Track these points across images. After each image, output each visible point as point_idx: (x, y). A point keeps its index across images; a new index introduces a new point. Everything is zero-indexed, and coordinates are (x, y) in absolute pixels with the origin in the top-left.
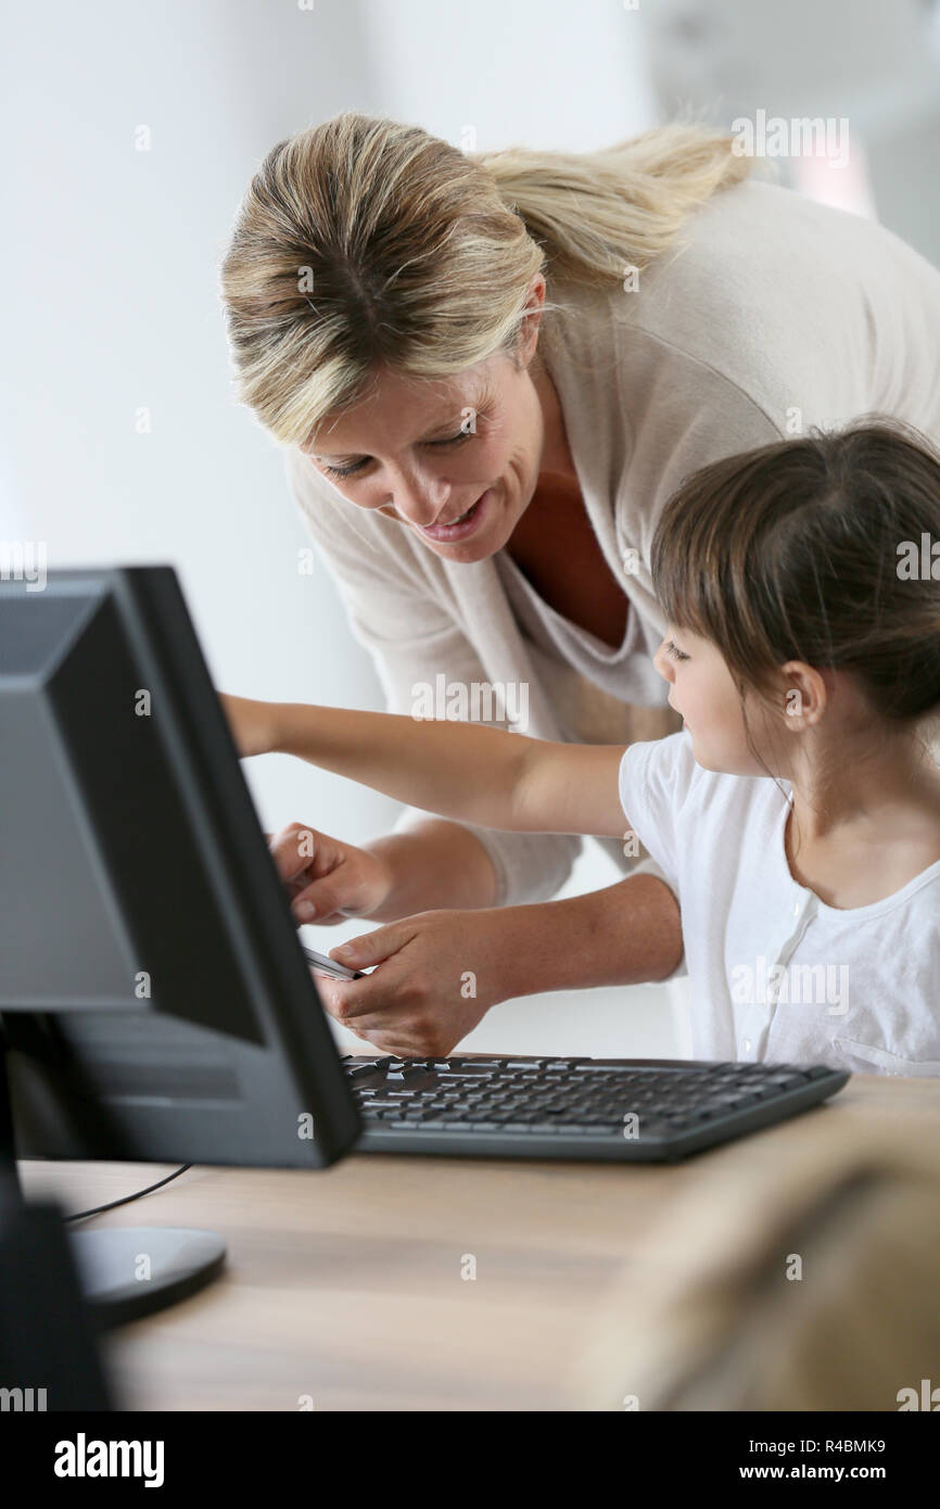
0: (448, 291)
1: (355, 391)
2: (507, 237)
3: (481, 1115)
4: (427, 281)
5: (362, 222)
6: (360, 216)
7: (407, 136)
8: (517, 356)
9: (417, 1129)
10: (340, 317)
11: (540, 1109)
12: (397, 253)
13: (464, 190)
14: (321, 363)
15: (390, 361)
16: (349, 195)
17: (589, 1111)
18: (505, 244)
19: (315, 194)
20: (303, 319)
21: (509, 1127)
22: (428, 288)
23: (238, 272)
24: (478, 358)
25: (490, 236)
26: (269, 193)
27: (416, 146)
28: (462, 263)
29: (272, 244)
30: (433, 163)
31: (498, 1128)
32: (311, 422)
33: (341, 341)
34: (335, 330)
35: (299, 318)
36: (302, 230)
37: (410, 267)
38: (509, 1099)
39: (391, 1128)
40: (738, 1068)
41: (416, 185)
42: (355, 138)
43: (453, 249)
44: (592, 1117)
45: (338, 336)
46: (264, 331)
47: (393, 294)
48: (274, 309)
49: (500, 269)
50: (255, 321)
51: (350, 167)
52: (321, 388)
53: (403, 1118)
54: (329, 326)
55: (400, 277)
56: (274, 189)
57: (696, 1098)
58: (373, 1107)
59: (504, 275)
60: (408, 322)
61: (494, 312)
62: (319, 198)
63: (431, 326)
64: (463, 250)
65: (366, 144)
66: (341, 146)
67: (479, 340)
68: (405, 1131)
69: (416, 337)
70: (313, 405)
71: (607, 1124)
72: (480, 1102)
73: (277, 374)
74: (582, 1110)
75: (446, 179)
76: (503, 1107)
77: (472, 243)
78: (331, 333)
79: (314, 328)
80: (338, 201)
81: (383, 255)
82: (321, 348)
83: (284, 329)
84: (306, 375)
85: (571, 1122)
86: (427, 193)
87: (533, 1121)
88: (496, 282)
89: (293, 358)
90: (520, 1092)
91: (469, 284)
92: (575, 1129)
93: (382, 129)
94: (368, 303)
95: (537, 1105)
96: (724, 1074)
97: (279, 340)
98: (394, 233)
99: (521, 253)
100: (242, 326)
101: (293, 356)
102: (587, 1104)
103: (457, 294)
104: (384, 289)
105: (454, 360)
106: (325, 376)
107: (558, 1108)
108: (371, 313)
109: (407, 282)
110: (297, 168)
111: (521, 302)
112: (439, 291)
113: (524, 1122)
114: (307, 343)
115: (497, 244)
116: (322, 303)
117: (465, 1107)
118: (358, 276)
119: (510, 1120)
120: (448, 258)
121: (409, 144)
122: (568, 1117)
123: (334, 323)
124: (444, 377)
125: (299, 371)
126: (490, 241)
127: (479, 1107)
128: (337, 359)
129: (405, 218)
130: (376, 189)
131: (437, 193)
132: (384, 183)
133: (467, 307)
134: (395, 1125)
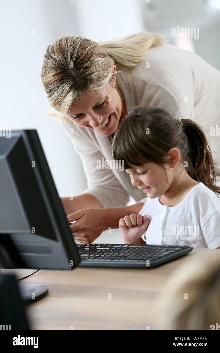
0: (94, 71)
1: (77, 97)
2: (105, 57)
3: (107, 258)
4: (90, 69)
5: (72, 58)
6: (71, 57)
7: (78, 38)
8: (112, 84)
9: (92, 261)
10: (71, 81)
11: (121, 256)
12: (81, 64)
13: (93, 48)
14: (68, 92)
15: (84, 89)
16: (68, 53)
17: (132, 257)
18: (105, 59)
19: (60, 55)
20: (62, 83)
21: (114, 260)
22: (90, 71)
23: (45, 76)
24: (104, 85)
25: (101, 57)
26: (49, 56)
27: (80, 40)
28: (97, 64)
29: (52, 68)
30: (85, 43)
31: (111, 261)
32: (68, 107)
33: (72, 87)
34: (70, 84)
35: (61, 83)
36: (58, 63)
37: (85, 67)
38: (114, 254)
39: (86, 261)
40: (167, 246)
41: (82, 48)
42: (66, 41)
43: (94, 61)
44: (133, 258)
45: (71, 86)
46: (54, 88)
47: (82, 74)
48: (55, 82)
49: (105, 64)
50: (51, 86)
51: (67, 47)
52: (69, 98)
53: (89, 258)
54: (69, 83)
55: (83, 69)
56: (50, 55)
57: (158, 253)
58: (82, 256)
59: (106, 66)
60: (87, 80)
61: (106, 74)
62: (61, 55)
63: (92, 79)
64: (96, 61)
65: (69, 41)
66: (63, 43)
67: (103, 81)
68: (89, 261)
69: (89, 83)
70: (68, 103)
71: (137, 259)
72: (107, 255)
73: (59, 97)
74: (131, 256)
75: (89, 46)
76: (112, 256)
77: (98, 59)
78: (69, 85)
79: (65, 85)
80: (65, 55)
81: (78, 65)
82: (68, 89)
83: (58, 87)
84: (65, 96)
85: (128, 259)
86: (85, 49)
87: (119, 259)
88: (105, 67)
89: (61, 93)
90: (116, 252)
91: (99, 68)
92: (129, 261)
93: (72, 38)
94: (77, 77)
95: (120, 255)
96: (164, 248)
97: (58, 89)
98: (80, 60)
99: (109, 60)
100: (48, 88)
101: (61, 92)
102: (132, 255)
103: (97, 71)
104: (80, 73)
105: (99, 86)
106: (69, 96)
107: (125, 256)
108: (78, 79)
109: (85, 70)
110: (54, 50)
111: (111, 71)
112: (93, 71)
113: (117, 259)
114: (64, 89)
115: (103, 59)
116: (66, 79)
117: (103, 256)
118: (73, 71)
119: (114, 259)
120: (93, 64)
121: (79, 40)
122: (128, 258)
123: (70, 83)
124: (97, 91)
125: (64, 95)
126: (102, 59)
127: (107, 256)
128: (72, 91)
129: (82, 56)
130: (74, 51)
131: (87, 49)
132: (75, 49)
133: (99, 74)
134: (87, 260)
